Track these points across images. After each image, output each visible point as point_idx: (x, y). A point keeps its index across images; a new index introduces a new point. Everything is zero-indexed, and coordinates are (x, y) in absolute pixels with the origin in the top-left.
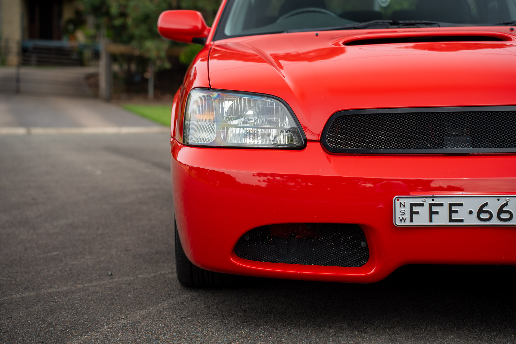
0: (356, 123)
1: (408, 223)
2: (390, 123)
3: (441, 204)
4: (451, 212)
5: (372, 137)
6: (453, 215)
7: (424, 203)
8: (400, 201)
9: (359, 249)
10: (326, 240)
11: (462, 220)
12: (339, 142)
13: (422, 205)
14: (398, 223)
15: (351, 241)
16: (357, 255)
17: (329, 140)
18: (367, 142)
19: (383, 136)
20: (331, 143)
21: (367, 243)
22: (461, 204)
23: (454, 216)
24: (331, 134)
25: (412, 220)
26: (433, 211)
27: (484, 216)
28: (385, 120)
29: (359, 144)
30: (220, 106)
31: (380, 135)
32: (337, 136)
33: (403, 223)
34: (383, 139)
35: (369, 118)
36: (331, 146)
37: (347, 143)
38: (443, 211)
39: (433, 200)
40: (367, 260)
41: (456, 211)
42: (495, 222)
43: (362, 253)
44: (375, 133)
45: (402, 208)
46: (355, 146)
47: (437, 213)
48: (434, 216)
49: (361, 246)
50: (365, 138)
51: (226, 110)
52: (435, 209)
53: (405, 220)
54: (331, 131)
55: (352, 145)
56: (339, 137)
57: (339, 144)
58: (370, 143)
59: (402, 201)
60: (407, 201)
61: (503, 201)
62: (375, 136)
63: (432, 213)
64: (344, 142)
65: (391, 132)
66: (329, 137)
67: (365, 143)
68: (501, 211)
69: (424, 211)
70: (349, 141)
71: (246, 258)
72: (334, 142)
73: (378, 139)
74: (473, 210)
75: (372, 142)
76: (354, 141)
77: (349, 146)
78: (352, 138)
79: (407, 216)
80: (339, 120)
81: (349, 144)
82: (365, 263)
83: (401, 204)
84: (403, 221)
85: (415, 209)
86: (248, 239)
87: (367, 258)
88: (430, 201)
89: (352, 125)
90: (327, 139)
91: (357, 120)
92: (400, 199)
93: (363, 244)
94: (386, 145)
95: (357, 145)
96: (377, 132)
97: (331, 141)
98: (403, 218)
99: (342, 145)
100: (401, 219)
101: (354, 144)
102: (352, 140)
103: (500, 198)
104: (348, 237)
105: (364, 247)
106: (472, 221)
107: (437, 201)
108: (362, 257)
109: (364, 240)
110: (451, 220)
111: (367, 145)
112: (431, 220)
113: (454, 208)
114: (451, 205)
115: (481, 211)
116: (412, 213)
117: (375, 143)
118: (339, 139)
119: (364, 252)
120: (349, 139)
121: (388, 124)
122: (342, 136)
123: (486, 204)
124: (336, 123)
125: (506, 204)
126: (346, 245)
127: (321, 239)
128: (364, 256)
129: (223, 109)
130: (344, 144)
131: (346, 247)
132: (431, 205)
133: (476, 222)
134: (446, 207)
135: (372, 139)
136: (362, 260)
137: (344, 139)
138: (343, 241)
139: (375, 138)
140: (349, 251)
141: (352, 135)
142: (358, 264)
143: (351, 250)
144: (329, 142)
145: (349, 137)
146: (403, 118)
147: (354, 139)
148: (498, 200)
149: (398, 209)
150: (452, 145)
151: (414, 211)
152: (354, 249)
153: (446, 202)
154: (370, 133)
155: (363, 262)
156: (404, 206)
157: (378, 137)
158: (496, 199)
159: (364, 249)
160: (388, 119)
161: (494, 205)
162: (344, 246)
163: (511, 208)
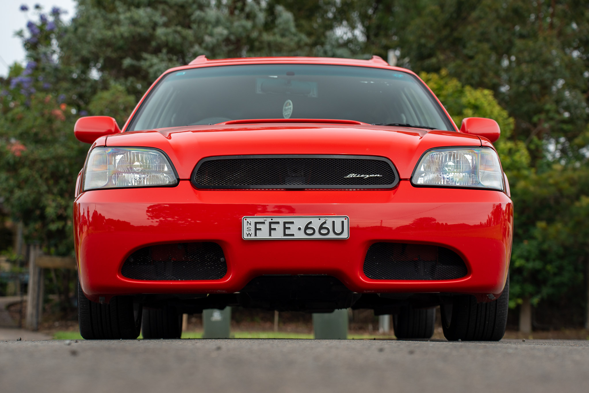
0: (219, 166)
1: (253, 237)
2: (244, 166)
3: (278, 223)
4: (285, 228)
5: (231, 177)
6: (286, 230)
7: (265, 222)
8: (247, 221)
9: (219, 264)
10: (194, 258)
11: (293, 235)
12: (205, 180)
13: (264, 223)
14: (245, 237)
15: (213, 257)
16: (218, 269)
17: (197, 179)
18: (227, 180)
19: (238, 176)
20: (199, 182)
21: (225, 259)
22: (292, 223)
23: (288, 232)
24: (199, 174)
25: (256, 235)
26: (272, 227)
27: (309, 231)
28: (241, 164)
29: (221, 182)
30: (113, 159)
31: (236, 175)
32: (203, 176)
33: (249, 237)
34: (238, 178)
35: (229, 163)
36: (199, 184)
37: (211, 181)
38: (279, 228)
39: (272, 220)
40: (226, 273)
41: (289, 228)
42: (317, 236)
43: (221, 267)
44: (233, 174)
45: (249, 226)
46: (217, 184)
47: (275, 229)
48: (272, 231)
49: (221, 261)
50: (225, 178)
51: (117, 161)
52: (273, 226)
53: (250, 235)
54: (199, 173)
55: (215, 183)
56: (205, 177)
57: (205, 182)
58: (228, 181)
59: (249, 220)
60: (252, 220)
61: (323, 220)
62: (233, 176)
63: (271, 229)
64: (209, 180)
65: (244, 173)
66: (197, 177)
67: (224, 181)
68: (321, 228)
69: (265, 228)
70: (213, 180)
71: (130, 277)
72: (201, 181)
73: (234, 178)
74: (302, 227)
75: (231, 180)
76: (217, 180)
77: (213, 184)
78: (215, 177)
79: (252, 231)
80: (205, 164)
81: (213, 182)
82: (224, 276)
83: (248, 222)
84: (249, 235)
85: (258, 226)
86: (132, 261)
87: (226, 271)
88: (269, 220)
89: (215, 168)
90: (195, 178)
91: (219, 164)
92: (247, 219)
93: (222, 259)
94: (240, 183)
95: (219, 183)
96: (234, 173)
97: (199, 180)
98: (249, 233)
99: (207, 183)
100: (248, 234)
101: (217, 182)
102: (215, 179)
103: (321, 218)
104: (211, 254)
105: (223, 262)
106: (300, 235)
107: (275, 220)
108: (222, 271)
109: (223, 256)
110: (285, 235)
111: (227, 182)
112: (270, 235)
113: (287, 226)
114: (285, 223)
115: (307, 228)
116: (256, 229)
117: (232, 181)
118: (205, 179)
119: (223, 266)
120: (213, 178)
121: (242, 167)
122: (207, 176)
123: (311, 223)
124: (203, 167)
125: (325, 223)
126: (209, 261)
127: (190, 258)
128: (223, 270)
129: (115, 160)
130: (209, 182)
131: (210, 263)
132: (270, 223)
133: (303, 236)
134: (282, 225)
135: (231, 178)
136: (222, 273)
137: (209, 178)
138: (207, 258)
139: (233, 177)
140: (212, 266)
141: (215, 175)
142: (219, 277)
143: (213, 265)
144: (197, 181)
145: (213, 176)
146: (254, 163)
147: (217, 178)
148: (319, 219)
149: (245, 226)
150: (290, 183)
151: (258, 228)
152: (216, 264)
153: (281, 221)
154: (229, 174)
155: (222, 275)
156: (250, 224)
157: (235, 176)
158: (318, 218)
159: (223, 264)
160: (243, 163)
161: (316, 223)
162: (208, 262)
163: (329, 225)
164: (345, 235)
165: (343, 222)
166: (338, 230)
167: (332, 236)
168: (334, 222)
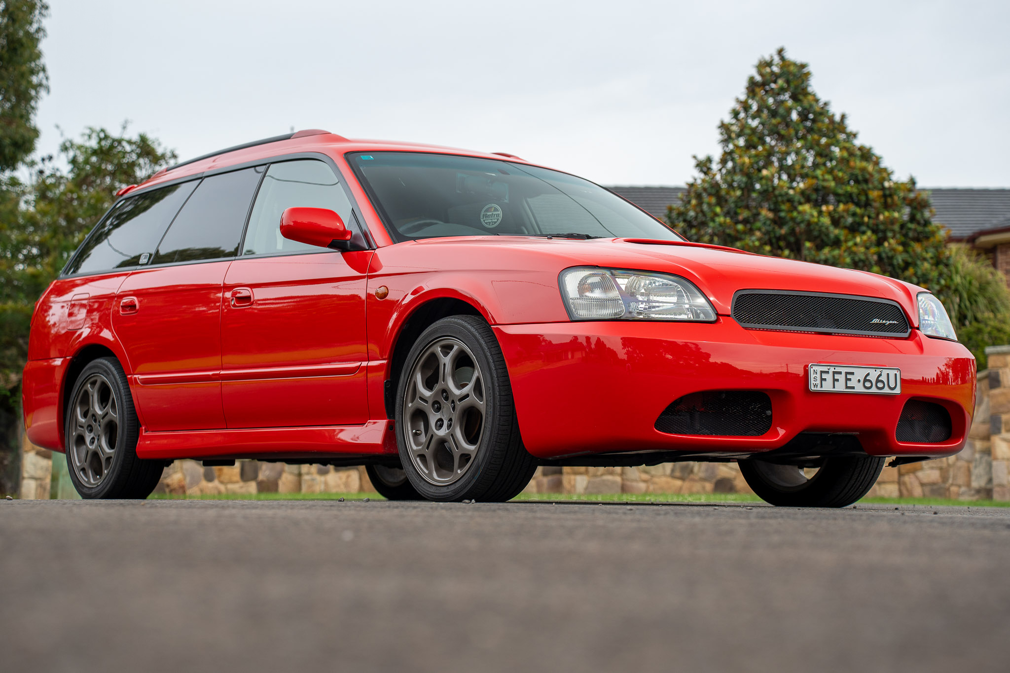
1: (819, 388)
3: (841, 373)
4: (847, 380)
6: (848, 382)
7: (829, 371)
8: (813, 369)
9: (764, 418)
10: (736, 409)
11: (853, 388)
13: (827, 372)
14: (812, 388)
15: (758, 410)
16: (760, 424)
21: (772, 412)
22: (852, 373)
23: (849, 384)
25: (821, 387)
26: (835, 378)
27: (868, 384)
33: (815, 389)
38: (841, 378)
39: (835, 369)
40: (769, 429)
41: (850, 380)
42: (874, 390)
43: (765, 421)
45: (815, 375)
47: (838, 380)
48: (836, 383)
49: (766, 414)
52: (836, 376)
53: (817, 386)
59: (815, 368)
60: (818, 369)
61: (878, 372)
63: (834, 380)
68: (878, 381)
69: (829, 378)
74: (861, 378)
79: (818, 382)
82: (766, 432)
83: (814, 371)
84: (815, 386)
85: (824, 376)
87: (769, 426)
88: (832, 369)
92: (813, 367)
93: (769, 413)
98: (816, 384)
100: (814, 384)
103: (876, 369)
104: (756, 406)
105: (768, 416)
106: (859, 389)
107: (838, 369)
108: (764, 426)
109: (770, 409)
110: (847, 387)
112: (834, 387)
113: (848, 376)
114: (847, 373)
115: (865, 380)
119: (767, 420)
123: (868, 374)
125: (880, 375)
126: (753, 414)
127: (732, 409)
128: (766, 425)
131: (753, 416)
132: (834, 373)
133: (863, 390)
134: (843, 374)
136: (764, 428)
138: (751, 411)
140: (755, 420)
142: (759, 433)
143: (757, 419)
148: (876, 371)
149: (812, 375)
151: (823, 378)
152: (759, 418)
153: (844, 370)
155: (764, 431)
156: (816, 373)
158: (874, 370)
159: (768, 418)
161: (873, 375)
162: (750, 415)
163: (884, 378)
164: (898, 391)
165: (896, 374)
166: (892, 385)
167: (886, 390)
168: (888, 374)
